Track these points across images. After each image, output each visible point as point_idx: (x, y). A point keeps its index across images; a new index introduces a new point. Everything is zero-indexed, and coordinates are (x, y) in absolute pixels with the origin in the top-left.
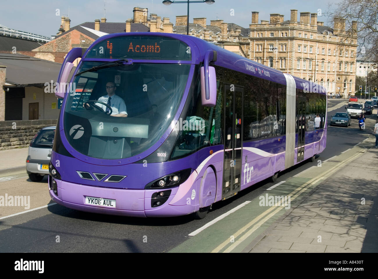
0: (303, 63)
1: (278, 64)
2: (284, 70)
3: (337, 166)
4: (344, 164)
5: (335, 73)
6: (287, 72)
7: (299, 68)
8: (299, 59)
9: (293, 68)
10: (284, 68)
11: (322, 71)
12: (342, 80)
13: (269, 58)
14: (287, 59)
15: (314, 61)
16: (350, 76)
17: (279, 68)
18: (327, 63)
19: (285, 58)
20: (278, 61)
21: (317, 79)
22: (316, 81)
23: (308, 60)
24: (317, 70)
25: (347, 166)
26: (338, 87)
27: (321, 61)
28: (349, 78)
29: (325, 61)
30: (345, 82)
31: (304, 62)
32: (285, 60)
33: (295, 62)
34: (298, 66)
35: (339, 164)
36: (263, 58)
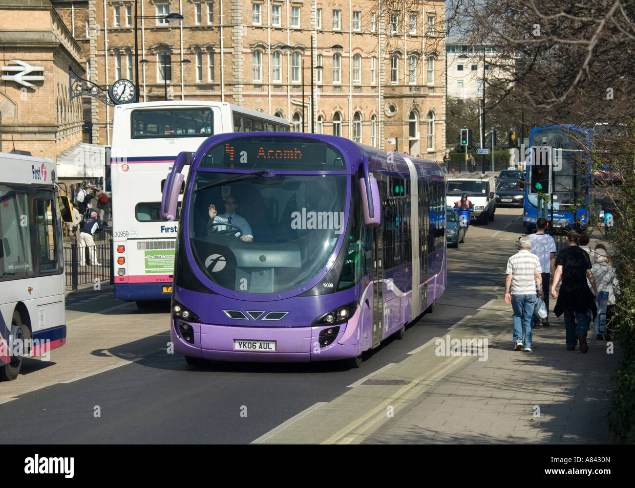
0: (273, 63)
1: (188, 70)
2: (211, 87)
3: (396, 396)
4: (419, 388)
5: (378, 92)
6: (221, 96)
7: (259, 79)
8: (258, 50)
9: (240, 80)
10: (210, 81)
11: (336, 87)
12: (401, 114)
13: (156, 49)
14: (217, 50)
15: (308, 53)
16: (428, 99)
17: (192, 83)
18: (351, 60)
19: (210, 48)
20: (188, 57)
21: (321, 113)
22: (316, 120)
23: (289, 53)
24: (320, 83)
25: (428, 394)
26: (392, 135)
27: (331, 53)
28: (426, 105)
29: (344, 54)
30: (414, 118)
31: (276, 59)
32: (212, 54)
33: (244, 62)
34: (256, 72)
35: (404, 389)
36: (136, 50)
